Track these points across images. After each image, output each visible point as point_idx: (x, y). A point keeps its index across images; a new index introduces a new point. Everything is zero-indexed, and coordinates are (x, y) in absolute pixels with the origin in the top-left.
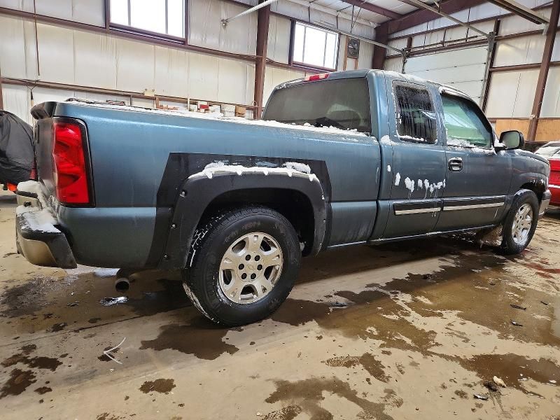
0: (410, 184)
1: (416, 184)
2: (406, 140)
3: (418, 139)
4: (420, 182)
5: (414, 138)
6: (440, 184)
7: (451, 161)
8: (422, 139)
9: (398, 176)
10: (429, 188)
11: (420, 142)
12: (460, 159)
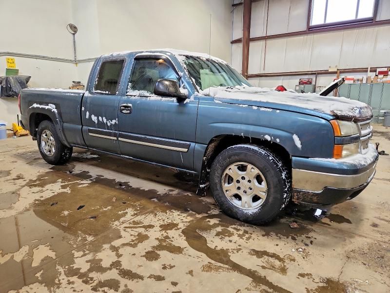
0: (94, 118)
1: (98, 119)
2: (97, 93)
3: (104, 92)
4: (100, 118)
5: (102, 92)
6: (114, 122)
7: (122, 106)
8: (107, 92)
9: (88, 113)
10: (107, 123)
11: (105, 94)
12: (130, 105)
